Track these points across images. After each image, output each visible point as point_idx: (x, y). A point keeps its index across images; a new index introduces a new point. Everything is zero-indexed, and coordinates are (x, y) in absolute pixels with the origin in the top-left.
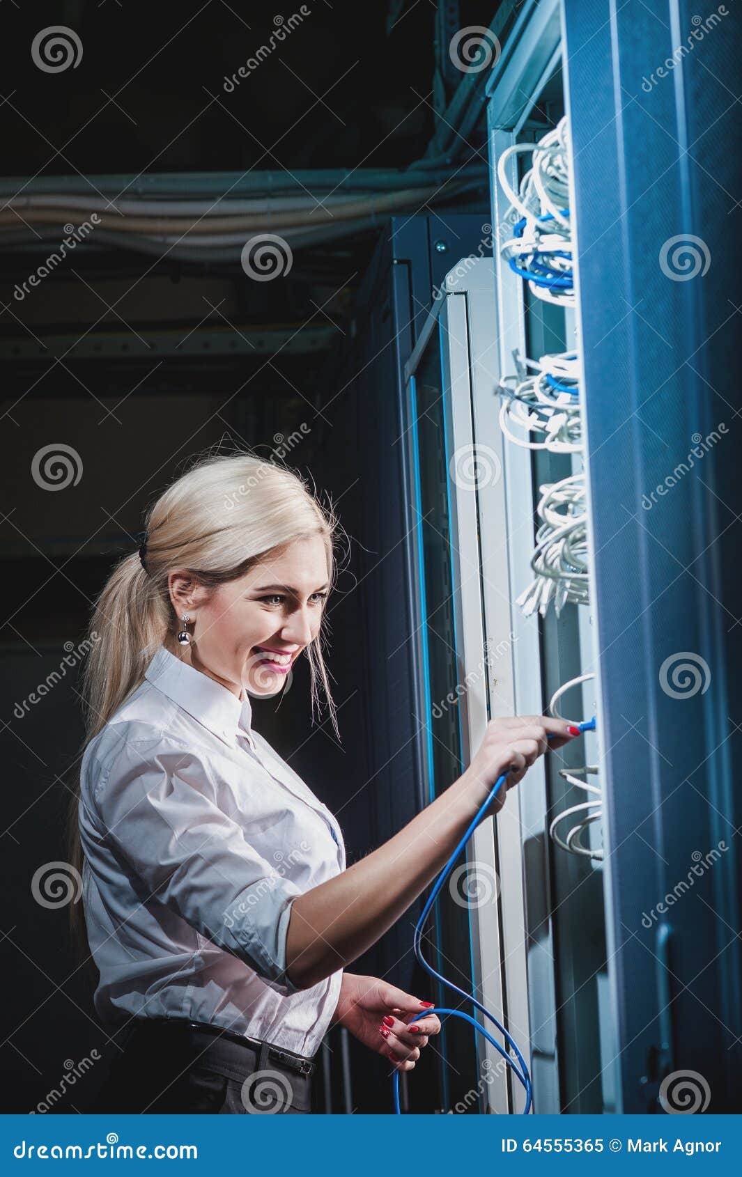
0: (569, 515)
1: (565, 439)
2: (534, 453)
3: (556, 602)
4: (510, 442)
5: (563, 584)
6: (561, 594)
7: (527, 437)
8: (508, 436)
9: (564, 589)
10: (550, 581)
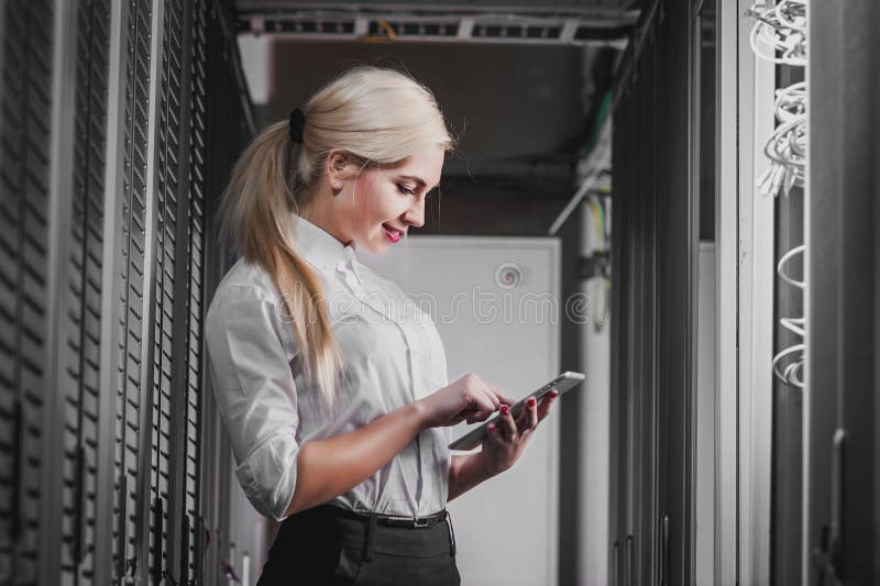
0: (798, 114)
1: (799, 54)
2: (778, 67)
3: (785, 184)
4: (760, 59)
5: (791, 170)
6: (790, 179)
7: (774, 53)
8: (758, 54)
9: (792, 173)
10: (782, 167)
